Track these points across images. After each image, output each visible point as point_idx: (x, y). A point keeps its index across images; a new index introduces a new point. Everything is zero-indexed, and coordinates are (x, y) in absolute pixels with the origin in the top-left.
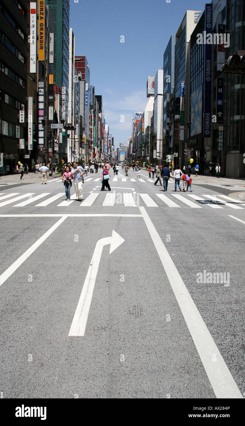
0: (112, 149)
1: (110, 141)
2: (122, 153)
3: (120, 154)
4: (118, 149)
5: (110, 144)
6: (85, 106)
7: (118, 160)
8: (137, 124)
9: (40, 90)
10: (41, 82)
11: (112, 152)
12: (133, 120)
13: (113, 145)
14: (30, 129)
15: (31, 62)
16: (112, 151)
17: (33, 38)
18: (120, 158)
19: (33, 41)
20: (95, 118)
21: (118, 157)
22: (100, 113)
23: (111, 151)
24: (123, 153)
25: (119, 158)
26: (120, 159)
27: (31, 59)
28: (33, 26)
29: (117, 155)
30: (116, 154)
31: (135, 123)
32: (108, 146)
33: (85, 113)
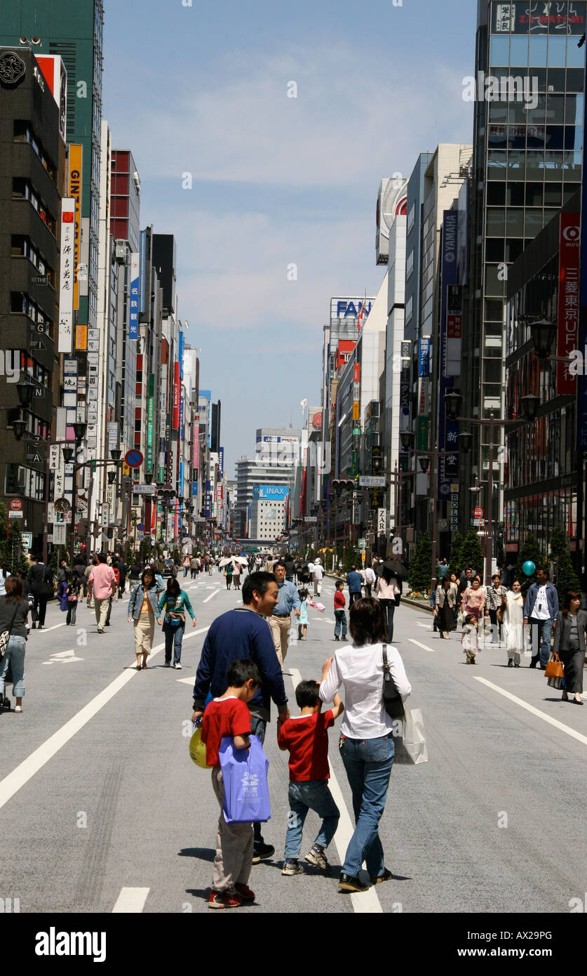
0: (212, 474)
1: (202, 428)
2: (270, 490)
3: (256, 497)
4: (243, 467)
5: (203, 450)
6: (127, 337)
7: (243, 534)
8: (342, 357)
9: (67, 379)
10: (71, 361)
11: (212, 492)
12: (325, 328)
13: (216, 447)
14: (58, 478)
15: (61, 328)
16: (212, 483)
17: (66, 275)
18: (255, 523)
19: (67, 282)
20: (151, 358)
21: (243, 516)
22: (166, 318)
23: (206, 486)
24: (277, 490)
25: (249, 522)
26: (255, 529)
27: (60, 322)
28: (67, 250)
29: (238, 505)
30: (233, 499)
31: (333, 349)
32: (196, 465)
33: (126, 367)
